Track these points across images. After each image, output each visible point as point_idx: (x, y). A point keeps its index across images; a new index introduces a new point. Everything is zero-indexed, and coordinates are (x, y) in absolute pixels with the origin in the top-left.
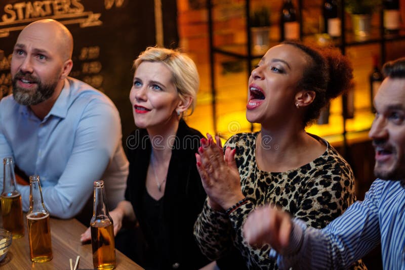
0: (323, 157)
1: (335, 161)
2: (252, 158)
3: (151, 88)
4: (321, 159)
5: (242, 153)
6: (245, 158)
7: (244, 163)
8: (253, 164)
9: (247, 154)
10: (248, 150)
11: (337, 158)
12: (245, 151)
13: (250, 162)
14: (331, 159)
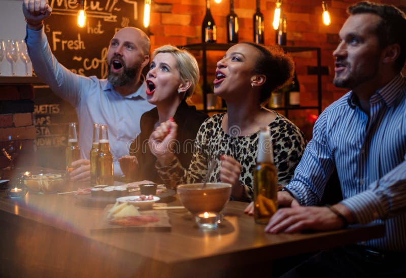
0: (275, 121)
1: (285, 124)
2: (220, 129)
3: (161, 69)
4: (274, 123)
5: (212, 127)
6: (215, 130)
7: (214, 134)
8: (221, 133)
9: (215, 127)
10: (216, 124)
11: (285, 120)
12: (214, 125)
13: (218, 132)
14: (281, 121)
